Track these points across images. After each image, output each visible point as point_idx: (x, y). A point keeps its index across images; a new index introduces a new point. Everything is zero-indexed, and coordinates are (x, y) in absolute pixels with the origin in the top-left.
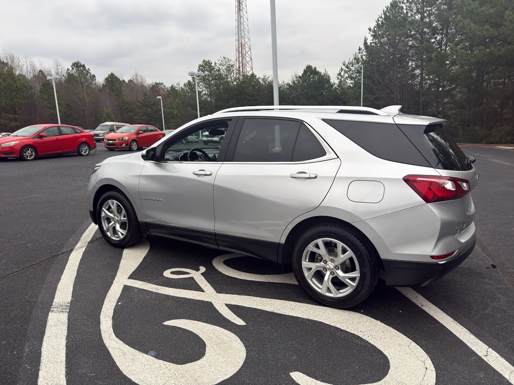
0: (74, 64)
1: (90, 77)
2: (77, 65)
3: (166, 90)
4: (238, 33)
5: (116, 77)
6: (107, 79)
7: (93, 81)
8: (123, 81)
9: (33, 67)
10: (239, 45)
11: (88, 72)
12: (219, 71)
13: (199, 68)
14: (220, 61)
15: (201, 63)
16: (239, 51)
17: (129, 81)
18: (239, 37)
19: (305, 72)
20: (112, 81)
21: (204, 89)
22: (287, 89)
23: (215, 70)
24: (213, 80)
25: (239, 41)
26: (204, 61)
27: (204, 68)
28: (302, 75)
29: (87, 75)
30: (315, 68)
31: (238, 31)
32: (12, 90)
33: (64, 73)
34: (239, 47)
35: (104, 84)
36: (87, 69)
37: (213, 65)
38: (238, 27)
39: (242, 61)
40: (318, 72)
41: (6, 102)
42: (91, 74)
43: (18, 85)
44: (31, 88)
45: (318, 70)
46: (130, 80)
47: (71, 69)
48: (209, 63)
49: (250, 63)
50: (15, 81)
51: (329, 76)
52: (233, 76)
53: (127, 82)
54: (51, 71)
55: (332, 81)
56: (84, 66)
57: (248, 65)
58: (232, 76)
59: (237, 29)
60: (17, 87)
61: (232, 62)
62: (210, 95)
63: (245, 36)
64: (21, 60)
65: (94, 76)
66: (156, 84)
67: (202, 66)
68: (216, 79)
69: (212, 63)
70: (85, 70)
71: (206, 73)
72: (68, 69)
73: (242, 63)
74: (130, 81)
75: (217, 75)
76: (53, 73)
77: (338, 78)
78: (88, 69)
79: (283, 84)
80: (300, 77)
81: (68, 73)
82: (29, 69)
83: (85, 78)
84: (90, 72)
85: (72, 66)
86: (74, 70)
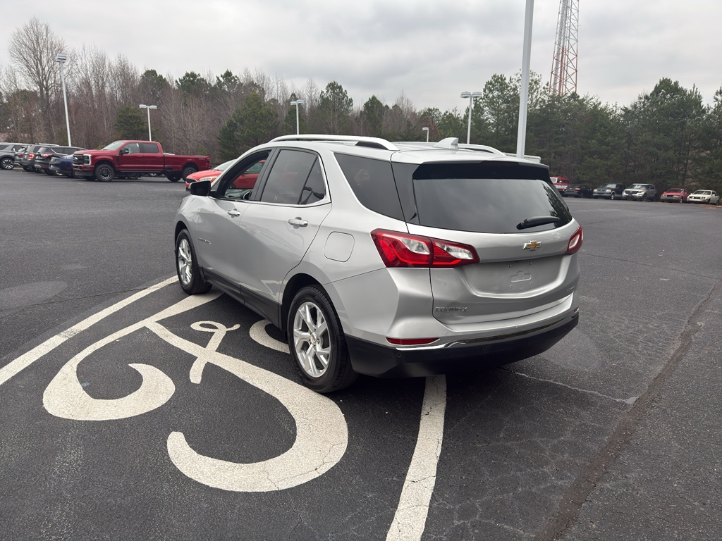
0: (329, 86)
1: (347, 101)
2: (333, 87)
3: (440, 118)
4: (561, 32)
5: (379, 101)
6: (366, 105)
7: (348, 107)
8: (387, 106)
9: (284, 88)
10: (559, 51)
11: (344, 95)
12: (515, 89)
13: (486, 86)
14: (519, 75)
15: (490, 79)
16: (557, 60)
17: (393, 107)
18: (560, 38)
19: (657, 89)
20: (372, 107)
21: (490, 116)
22: (621, 116)
23: (509, 88)
24: (504, 102)
25: (559, 44)
26: (495, 76)
27: (494, 86)
28: (651, 94)
29: (343, 99)
30: (676, 83)
31: (561, 29)
32: (256, 118)
33: (318, 96)
34: (558, 54)
35: (363, 110)
36: (344, 91)
37: (507, 81)
38: (562, 23)
39: (561, 75)
40: (681, 89)
41: (248, 132)
42: (347, 97)
43: (264, 112)
44: (277, 115)
45: (680, 85)
46: (396, 105)
47: (325, 91)
48: (502, 79)
49: (574, 77)
50: (261, 107)
51: (699, 96)
52: (536, 97)
53: (391, 107)
54: (303, 94)
55: (704, 104)
56: (340, 87)
57: (569, 80)
58: (534, 96)
59: (559, 26)
60: (261, 114)
61: (536, 77)
62: (497, 125)
63: (571, 37)
64: (272, 81)
65: (351, 101)
66: (430, 110)
67: (491, 83)
68: (508, 102)
69: (505, 79)
70: (341, 92)
71: (496, 93)
72: (322, 92)
73: (561, 78)
74: (396, 107)
75: (511, 96)
76: (306, 96)
77: (717, 100)
78: (346, 91)
79: (614, 109)
80: (646, 97)
81: (322, 97)
82: (279, 92)
83: (340, 103)
84: (347, 95)
85: (327, 87)
86: (329, 93)
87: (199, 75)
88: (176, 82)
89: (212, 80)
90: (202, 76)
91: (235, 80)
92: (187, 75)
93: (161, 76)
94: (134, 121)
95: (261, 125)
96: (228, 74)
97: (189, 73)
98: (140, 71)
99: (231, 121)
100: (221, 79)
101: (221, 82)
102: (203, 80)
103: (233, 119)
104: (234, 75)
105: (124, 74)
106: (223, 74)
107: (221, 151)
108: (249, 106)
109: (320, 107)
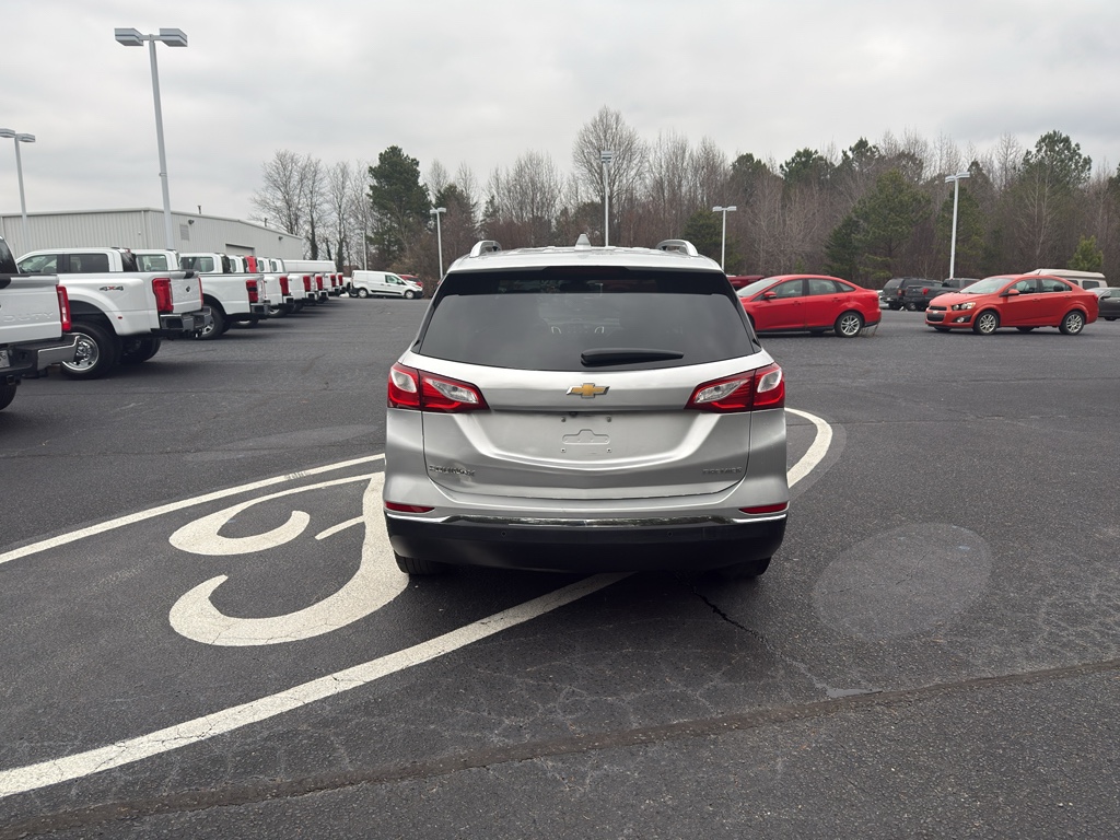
0: (1043, 140)
1: (1078, 162)
7: (1081, 172)
11: (1074, 153)
29: (1071, 159)
32: (891, 210)
33: (1019, 161)
36: (1073, 145)
41: (874, 232)
42: (1080, 156)
43: (905, 198)
47: (1034, 151)
50: (901, 192)
54: (991, 162)
56: (1066, 140)
60: (900, 202)
65: (1087, 161)
70: (1068, 148)
72: (1028, 153)
76: (997, 165)
78: (1077, 145)
81: (1026, 161)
82: (944, 162)
83: (1064, 167)
84: (1080, 152)
85: (1039, 143)
86: (1043, 153)
87: (816, 152)
88: (781, 166)
89: (834, 158)
90: (819, 154)
91: (873, 153)
92: (798, 154)
93: (759, 162)
94: (707, 231)
95: (899, 219)
96: (862, 144)
97: (802, 151)
98: (729, 158)
99: (850, 219)
100: (850, 154)
101: (847, 157)
102: (821, 158)
103: (853, 214)
104: (870, 145)
105: (709, 164)
106: (853, 146)
107: (830, 266)
108: (881, 191)
109: (1022, 180)
